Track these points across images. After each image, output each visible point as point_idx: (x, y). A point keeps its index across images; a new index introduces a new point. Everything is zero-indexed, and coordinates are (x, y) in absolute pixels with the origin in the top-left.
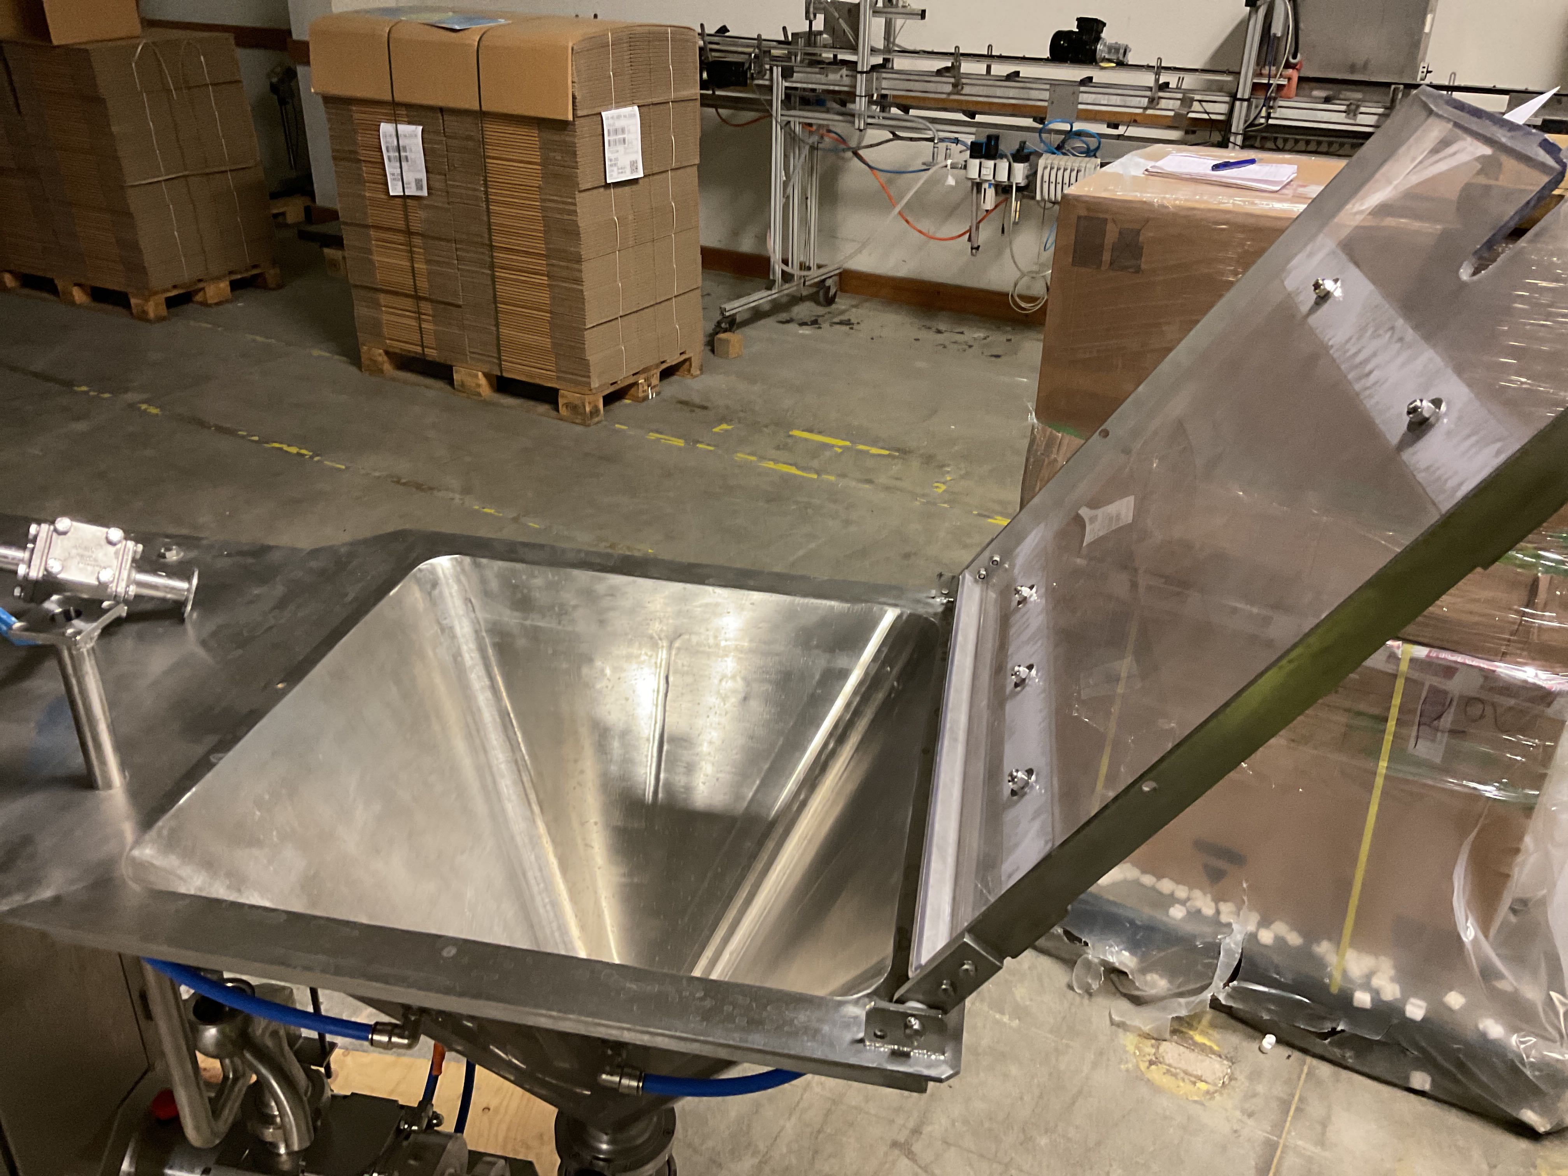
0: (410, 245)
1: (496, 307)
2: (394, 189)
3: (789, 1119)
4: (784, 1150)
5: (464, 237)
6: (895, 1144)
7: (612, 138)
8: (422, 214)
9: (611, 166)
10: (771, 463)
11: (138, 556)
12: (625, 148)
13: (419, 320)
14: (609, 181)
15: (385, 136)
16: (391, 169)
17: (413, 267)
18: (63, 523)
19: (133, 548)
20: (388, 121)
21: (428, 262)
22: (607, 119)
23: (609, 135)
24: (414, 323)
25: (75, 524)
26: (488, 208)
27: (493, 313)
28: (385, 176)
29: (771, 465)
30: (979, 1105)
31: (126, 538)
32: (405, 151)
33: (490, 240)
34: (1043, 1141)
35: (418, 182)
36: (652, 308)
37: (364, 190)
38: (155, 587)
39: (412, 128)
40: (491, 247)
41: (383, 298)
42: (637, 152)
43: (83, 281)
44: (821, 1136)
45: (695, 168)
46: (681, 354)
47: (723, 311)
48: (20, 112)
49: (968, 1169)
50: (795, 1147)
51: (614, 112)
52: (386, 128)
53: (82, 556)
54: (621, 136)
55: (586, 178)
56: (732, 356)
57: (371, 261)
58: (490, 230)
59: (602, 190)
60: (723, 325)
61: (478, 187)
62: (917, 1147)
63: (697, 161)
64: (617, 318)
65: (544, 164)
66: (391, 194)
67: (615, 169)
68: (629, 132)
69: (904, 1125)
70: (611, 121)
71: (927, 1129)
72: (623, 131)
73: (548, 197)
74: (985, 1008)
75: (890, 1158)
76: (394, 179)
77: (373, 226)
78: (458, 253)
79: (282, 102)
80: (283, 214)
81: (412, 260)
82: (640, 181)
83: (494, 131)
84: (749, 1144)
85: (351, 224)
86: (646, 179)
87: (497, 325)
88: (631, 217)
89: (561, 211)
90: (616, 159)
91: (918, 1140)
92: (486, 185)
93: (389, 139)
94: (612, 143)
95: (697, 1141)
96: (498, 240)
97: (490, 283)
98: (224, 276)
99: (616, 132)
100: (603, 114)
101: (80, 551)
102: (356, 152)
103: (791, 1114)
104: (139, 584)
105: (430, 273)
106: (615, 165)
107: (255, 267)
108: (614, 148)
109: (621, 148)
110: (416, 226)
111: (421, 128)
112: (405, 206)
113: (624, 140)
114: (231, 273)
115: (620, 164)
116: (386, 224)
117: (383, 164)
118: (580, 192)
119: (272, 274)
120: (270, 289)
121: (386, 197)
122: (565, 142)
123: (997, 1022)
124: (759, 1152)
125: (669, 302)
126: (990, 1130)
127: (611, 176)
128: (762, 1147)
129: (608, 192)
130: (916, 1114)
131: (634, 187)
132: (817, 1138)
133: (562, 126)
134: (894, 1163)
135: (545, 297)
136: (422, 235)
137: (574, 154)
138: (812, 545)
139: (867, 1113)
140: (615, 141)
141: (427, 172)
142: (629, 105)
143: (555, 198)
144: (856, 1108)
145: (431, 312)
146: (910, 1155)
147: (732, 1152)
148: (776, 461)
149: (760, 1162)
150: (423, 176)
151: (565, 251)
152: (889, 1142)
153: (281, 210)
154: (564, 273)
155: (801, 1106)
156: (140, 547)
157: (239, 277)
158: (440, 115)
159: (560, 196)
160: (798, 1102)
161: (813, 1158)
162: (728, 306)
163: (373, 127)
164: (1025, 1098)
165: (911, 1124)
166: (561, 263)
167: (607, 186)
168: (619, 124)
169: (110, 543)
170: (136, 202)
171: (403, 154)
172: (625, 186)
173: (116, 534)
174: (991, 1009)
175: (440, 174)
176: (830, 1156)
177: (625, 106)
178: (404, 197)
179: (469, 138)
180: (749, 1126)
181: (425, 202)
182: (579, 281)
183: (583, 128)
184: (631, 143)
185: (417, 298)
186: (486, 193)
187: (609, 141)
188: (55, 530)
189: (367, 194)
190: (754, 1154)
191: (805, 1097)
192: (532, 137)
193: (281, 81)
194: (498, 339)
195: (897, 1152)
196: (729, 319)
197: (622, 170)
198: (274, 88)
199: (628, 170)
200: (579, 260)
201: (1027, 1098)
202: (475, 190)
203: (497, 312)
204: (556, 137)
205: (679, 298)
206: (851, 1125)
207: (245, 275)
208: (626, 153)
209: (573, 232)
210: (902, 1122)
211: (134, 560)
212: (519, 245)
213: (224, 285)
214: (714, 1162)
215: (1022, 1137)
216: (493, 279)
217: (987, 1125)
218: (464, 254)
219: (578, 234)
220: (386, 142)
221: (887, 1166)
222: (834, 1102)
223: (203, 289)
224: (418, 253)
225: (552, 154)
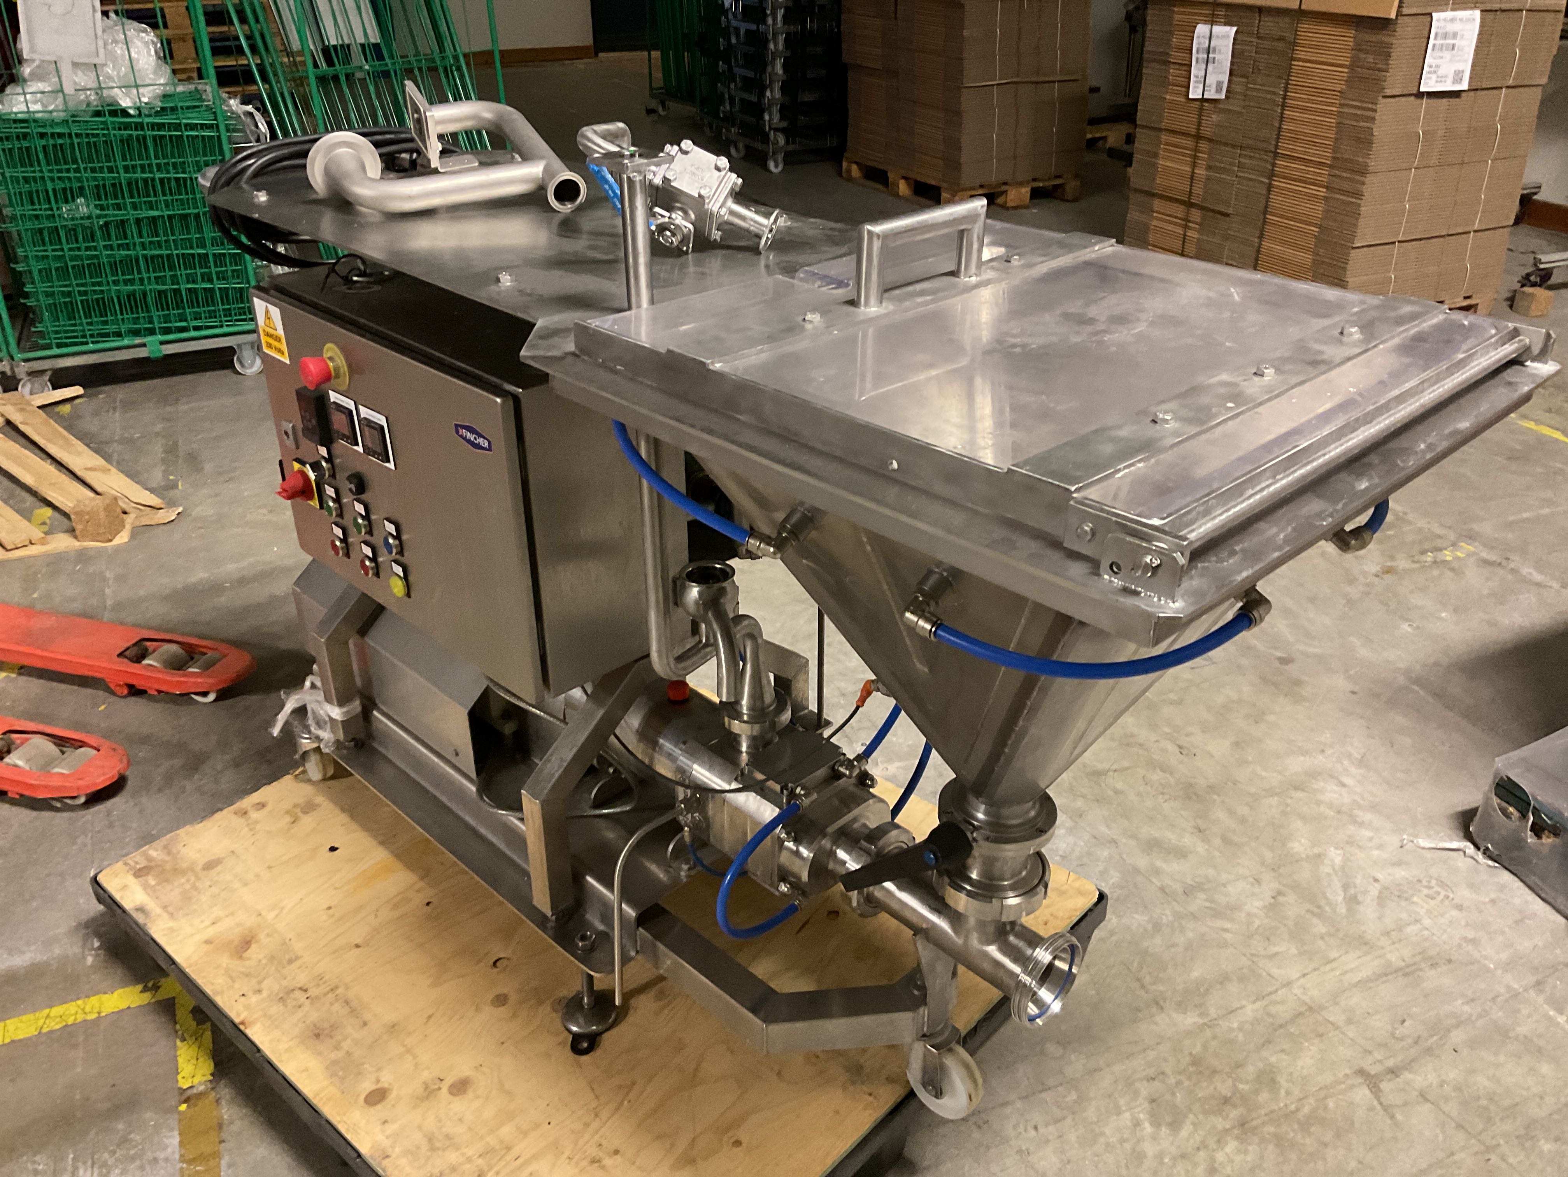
0: (1196, 150)
1: (1265, 218)
2: (1194, 92)
3: (1254, 1002)
4: (1235, 1025)
5: (1250, 142)
6: (1361, 1072)
7: (1439, 42)
8: (1215, 118)
9: (1429, 73)
10: (1532, 423)
11: (737, 189)
12: (1453, 56)
13: (1186, 227)
14: (1422, 89)
15: (1198, 37)
16: (1196, 71)
17: (1193, 172)
18: (687, 144)
19: (735, 179)
20: (1205, 22)
21: (1209, 168)
22: (1438, 20)
23: (1436, 38)
24: (1180, 231)
25: (696, 149)
26: (1282, 113)
27: (1260, 224)
28: (1189, 78)
29: (1531, 425)
30: (1482, 1082)
31: (731, 170)
32: (1214, 51)
33: (1277, 147)
34: (1546, 1146)
35: (1219, 85)
36: (1441, 239)
37: (1166, 93)
38: (743, 218)
39: (1226, 29)
40: (1276, 154)
41: (1157, 204)
42: (1466, 61)
43: (911, 175)
44: (1281, 1031)
45: (1540, 89)
46: (1466, 298)
47: (1537, 261)
48: (896, 18)
49: (1438, 1131)
50: (1248, 1027)
51: (1449, 14)
52: (1202, 29)
53: (694, 174)
54: (1451, 42)
55: (1395, 82)
56: (1533, 313)
57: (1155, 165)
58: (1278, 135)
59: (1412, 98)
60: (1532, 278)
61: (1277, 90)
62: (1386, 1086)
63: (1544, 81)
64: (1394, 243)
65: (1351, 67)
66: (1191, 96)
67: (1434, 77)
68: (1462, 37)
69: (1380, 1061)
70: (1442, 24)
71: (1407, 1076)
72: (1455, 35)
73: (1347, 102)
74: (1540, 999)
75: (1350, 1082)
76: (1196, 82)
77: (1167, 130)
78: (1242, 160)
79: (1133, 30)
80: (1104, 138)
81: (1194, 166)
82: (1463, 95)
83: (1308, 32)
84: (1201, 1005)
85: (1146, 127)
86: (1472, 94)
87: (1261, 237)
88: (1441, 133)
89: (1357, 117)
90: (1438, 66)
91: (1390, 1080)
92: (1286, 90)
93: (1202, 40)
94: (1437, 47)
95: (1148, 979)
96: (1286, 147)
97: (1264, 192)
98: (1028, 182)
99: (1445, 36)
100: (1434, 15)
101: (693, 169)
102: (1168, 54)
103: (1257, 999)
104: (732, 213)
105: (1208, 179)
106: (1435, 72)
107: (1058, 177)
108: (1438, 53)
109: (1447, 55)
110: (1206, 131)
111: (1235, 29)
112: (1201, 109)
113: (1454, 46)
114: (1034, 180)
115: (1441, 72)
116: (1177, 128)
117: (1191, 66)
118: (1385, 97)
119: (1072, 186)
120: (1067, 201)
121: (1183, 100)
122: (1382, 42)
123: (1550, 1019)
124: (1208, 1015)
125: (1465, 236)
126: (1486, 1108)
127: (1426, 83)
128: (1213, 1012)
129: (1418, 101)
130: (1400, 1058)
131: (1454, 101)
132: (1276, 1030)
133: (1382, 24)
134: (1352, 1087)
135: (1318, 210)
136: (1210, 140)
137: (1389, 55)
138: (1546, 511)
139: (1343, 1033)
140: (1442, 45)
141: (1231, 74)
142: (1471, 9)
143: (1355, 103)
144: (1333, 1024)
145: (1198, 220)
146: (1375, 1089)
147: (1179, 1004)
148: (1537, 422)
149: (1205, 1024)
150: (1225, 78)
151: (1351, 161)
152: (1356, 1068)
153: (1103, 135)
154: (1346, 186)
155: (1273, 997)
156: (740, 181)
157: (1041, 185)
158: (1257, 15)
159: (1361, 101)
160: (1271, 993)
161: (1263, 1045)
162: (1544, 258)
163: (1188, 29)
164: (1547, 1099)
165: (1391, 1063)
166: (1345, 175)
167: (1420, 95)
168: (1451, 28)
169: (718, 169)
170: (968, 102)
171: (1211, 55)
172: (1443, 98)
173: (723, 162)
174: (1548, 1004)
175: (1242, 76)
176: (1283, 1051)
177: (1464, 9)
178: (1203, 100)
179: (1281, 39)
180: (1207, 990)
181: (1221, 106)
182: (1359, 195)
183: (1406, 29)
184: (1462, 50)
185: (1190, 205)
186: (1285, 97)
187: (1434, 45)
188: (681, 149)
189: (1168, 97)
190: (1201, 1015)
191: (1279, 992)
192: (1347, 37)
193: (1137, 8)
194: (1258, 251)
195: (1360, 1080)
196: (1543, 273)
197: (1441, 79)
198: (1129, 17)
199: (1450, 80)
200: (1363, 171)
201: (1549, 1100)
202: (1274, 93)
203: (1264, 222)
204: (1374, 38)
205: (1479, 234)
206: (1321, 1035)
207: (1047, 184)
208: (1451, 61)
209: (1365, 141)
210: (1379, 1057)
211: (732, 189)
212: (1305, 153)
213: (1026, 191)
214: (1157, 1003)
215: (1522, 1132)
216: (1270, 187)
217: (1483, 1102)
218: (1247, 161)
219: (1371, 143)
220: (1199, 44)
221: (1343, 1086)
222: (1310, 1009)
223: (1006, 192)
224: (1203, 159)
225: (1363, 56)
